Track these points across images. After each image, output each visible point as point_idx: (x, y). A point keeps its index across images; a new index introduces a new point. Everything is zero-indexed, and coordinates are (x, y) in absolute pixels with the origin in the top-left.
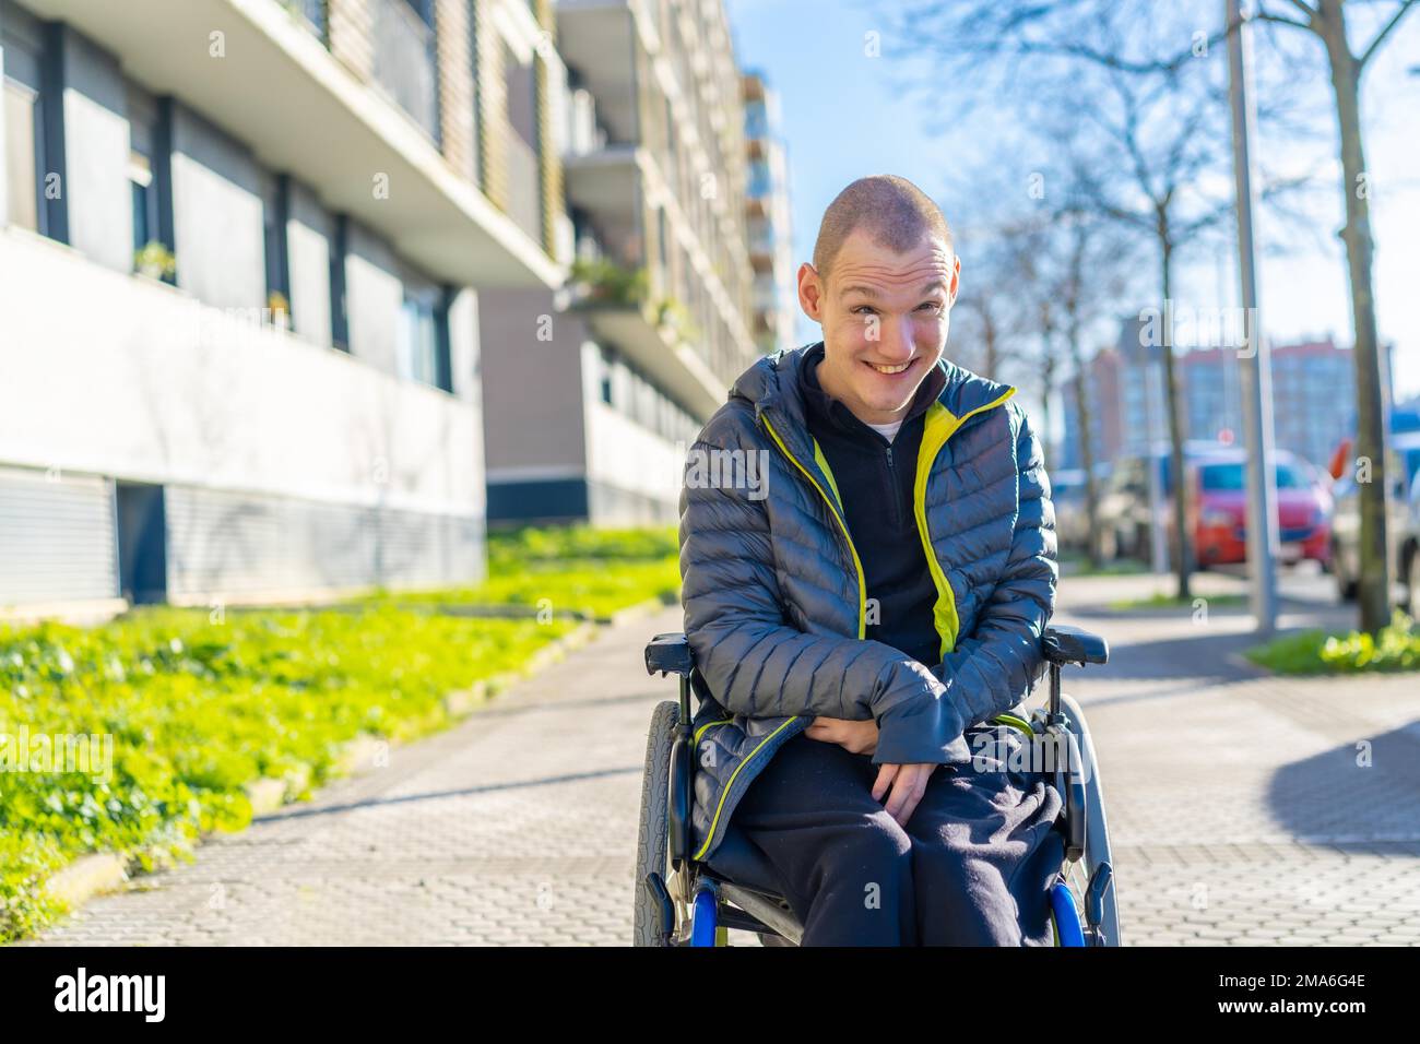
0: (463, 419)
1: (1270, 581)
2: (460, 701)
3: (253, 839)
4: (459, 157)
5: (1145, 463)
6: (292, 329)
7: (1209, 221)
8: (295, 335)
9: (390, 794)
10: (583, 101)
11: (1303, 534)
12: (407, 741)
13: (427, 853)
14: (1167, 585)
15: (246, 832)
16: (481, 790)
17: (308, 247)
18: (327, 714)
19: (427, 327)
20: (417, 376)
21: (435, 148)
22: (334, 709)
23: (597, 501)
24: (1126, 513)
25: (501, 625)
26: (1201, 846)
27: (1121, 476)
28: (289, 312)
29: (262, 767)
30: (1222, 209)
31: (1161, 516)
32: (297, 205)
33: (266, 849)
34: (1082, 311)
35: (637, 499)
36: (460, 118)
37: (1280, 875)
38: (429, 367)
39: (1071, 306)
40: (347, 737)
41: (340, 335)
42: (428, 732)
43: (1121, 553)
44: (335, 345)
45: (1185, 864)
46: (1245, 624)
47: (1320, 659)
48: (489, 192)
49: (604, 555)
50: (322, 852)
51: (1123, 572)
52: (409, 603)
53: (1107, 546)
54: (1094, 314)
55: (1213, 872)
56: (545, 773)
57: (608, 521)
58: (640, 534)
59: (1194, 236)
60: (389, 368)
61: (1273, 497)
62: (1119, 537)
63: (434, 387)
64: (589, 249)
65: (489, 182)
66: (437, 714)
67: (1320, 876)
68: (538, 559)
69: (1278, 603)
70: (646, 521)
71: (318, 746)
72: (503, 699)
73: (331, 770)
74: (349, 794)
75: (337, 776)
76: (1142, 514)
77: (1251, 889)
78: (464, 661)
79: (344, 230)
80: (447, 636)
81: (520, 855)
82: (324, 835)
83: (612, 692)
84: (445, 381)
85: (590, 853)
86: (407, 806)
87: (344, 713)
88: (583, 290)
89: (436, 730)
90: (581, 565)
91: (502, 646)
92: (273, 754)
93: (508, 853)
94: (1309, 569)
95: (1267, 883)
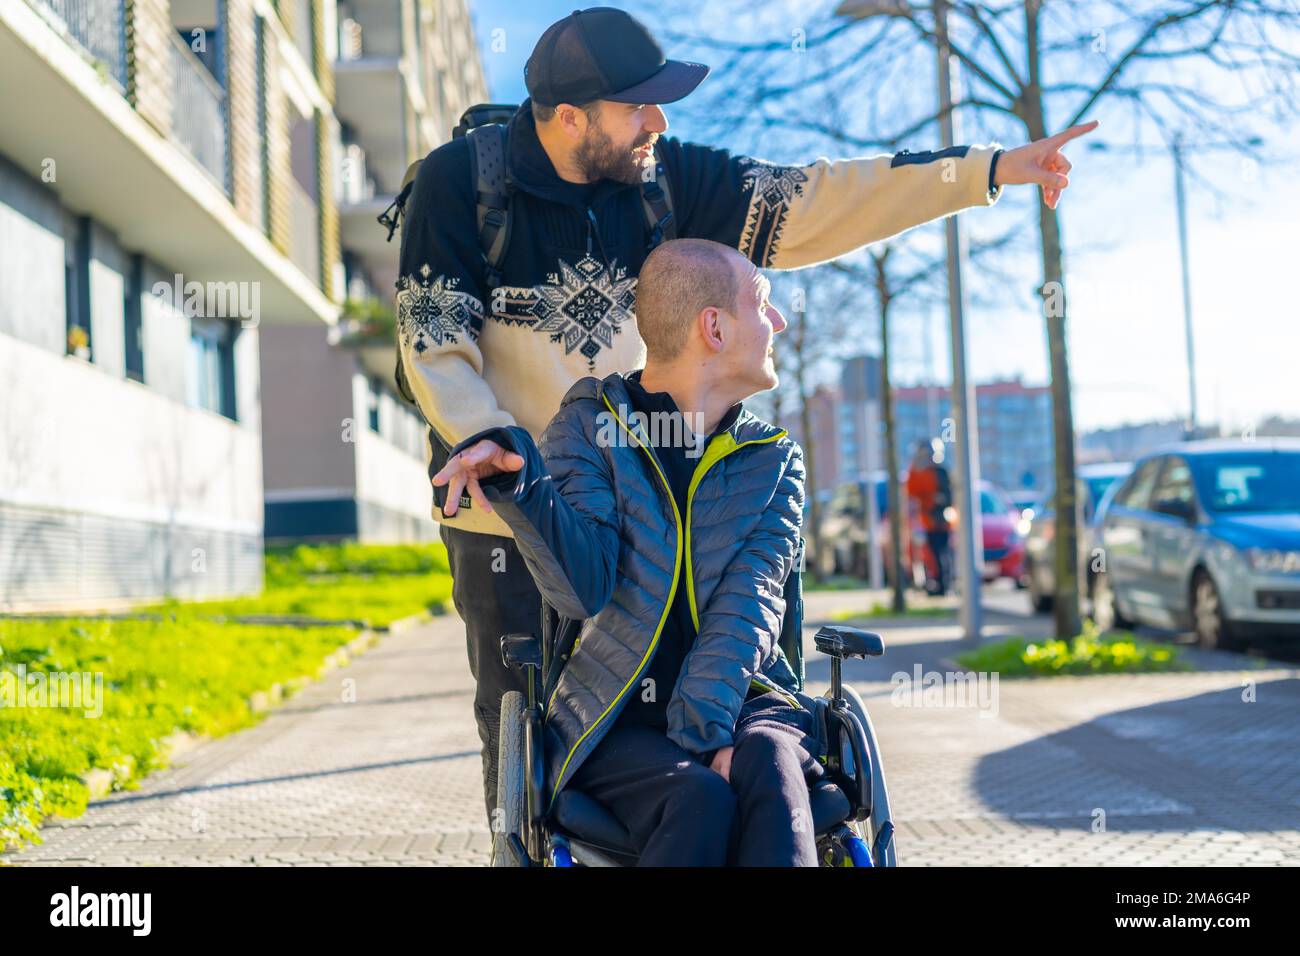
0: (244, 444)
1: (976, 597)
2: (261, 701)
3: (90, 824)
4: (248, 204)
5: (862, 489)
6: (91, 360)
7: (921, 276)
8: (93, 365)
9: (209, 783)
10: (355, 154)
11: (1002, 554)
12: (216, 737)
13: (252, 834)
14: (884, 597)
15: (85, 816)
16: (291, 778)
17: (106, 285)
18: (144, 711)
19: (212, 359)
20: (203, 404)
21: (228, 197)
22: (150, 707)
23: (364, 519)
24: (844, 533)
25: (290, 632)
26: (932, 822)
27: (840, 502)
28: (89, 345)
29: (92, 759)
30: (935, 266)
31: (878, 535)
32: (97, 245)
33: (104, 831)
34: (807, 355)
35: (400, 518)
36: (249, 169)
37: (1001, 846)
38: (214, 397)
39: (798, 348)
40: (165, 733)
41: (135, 366)
42: (235, 729)
43: (838, 570)
44: (129, 375)
45: (921, 838)
46: (955, 633)
47: (1022, 662)
48: (275, 237)
49: (372, 569)
50: (154, 833)
51: (843, 588)
52: (199, 612)
53: (828, 564)
54: (817, 357)
55: (944, 844)
56: (347, 763)
57: (375, 538)
58: (404, 549)
59: (909, 290)
60: (178, 397)
61: (979, 521)
62: (837, 555)
63: (218, 414)
64: (358, 288)
65: (274, 226)
66: (241, 712)
67: (1035, 846)
68: (312, 572)
69: (983, 615)
70: (409, 539)
71: (141, 739)
72: (297, 698)
73: (153, 761)
74: (171, 783)
75: (158, 768)
76: (859, 535)
77: (977, 857)
78: (263, 665)
79: (139, 270)
80: (242, 643)
81: (336, 835)
82: (154, 818)
83: (397, 693)
84: (229, 408)
85: (400, 833)
86: (226, 792)
87: (158, 711)
88: (354, 327)
89: (241, 726)
90: (350, 578)
91: (296, 651)
92: (101, 748)
93: (326, 833)
94: (1005, 585)
95: (991, 852)
